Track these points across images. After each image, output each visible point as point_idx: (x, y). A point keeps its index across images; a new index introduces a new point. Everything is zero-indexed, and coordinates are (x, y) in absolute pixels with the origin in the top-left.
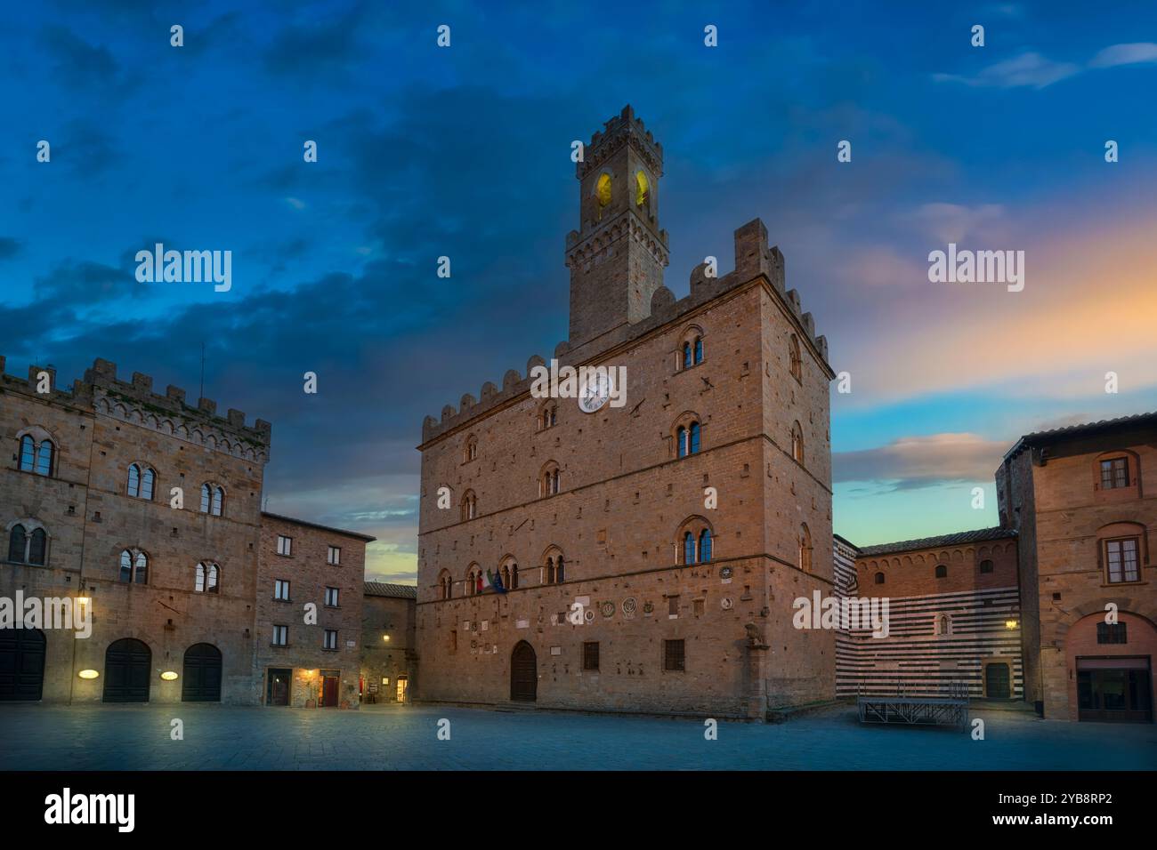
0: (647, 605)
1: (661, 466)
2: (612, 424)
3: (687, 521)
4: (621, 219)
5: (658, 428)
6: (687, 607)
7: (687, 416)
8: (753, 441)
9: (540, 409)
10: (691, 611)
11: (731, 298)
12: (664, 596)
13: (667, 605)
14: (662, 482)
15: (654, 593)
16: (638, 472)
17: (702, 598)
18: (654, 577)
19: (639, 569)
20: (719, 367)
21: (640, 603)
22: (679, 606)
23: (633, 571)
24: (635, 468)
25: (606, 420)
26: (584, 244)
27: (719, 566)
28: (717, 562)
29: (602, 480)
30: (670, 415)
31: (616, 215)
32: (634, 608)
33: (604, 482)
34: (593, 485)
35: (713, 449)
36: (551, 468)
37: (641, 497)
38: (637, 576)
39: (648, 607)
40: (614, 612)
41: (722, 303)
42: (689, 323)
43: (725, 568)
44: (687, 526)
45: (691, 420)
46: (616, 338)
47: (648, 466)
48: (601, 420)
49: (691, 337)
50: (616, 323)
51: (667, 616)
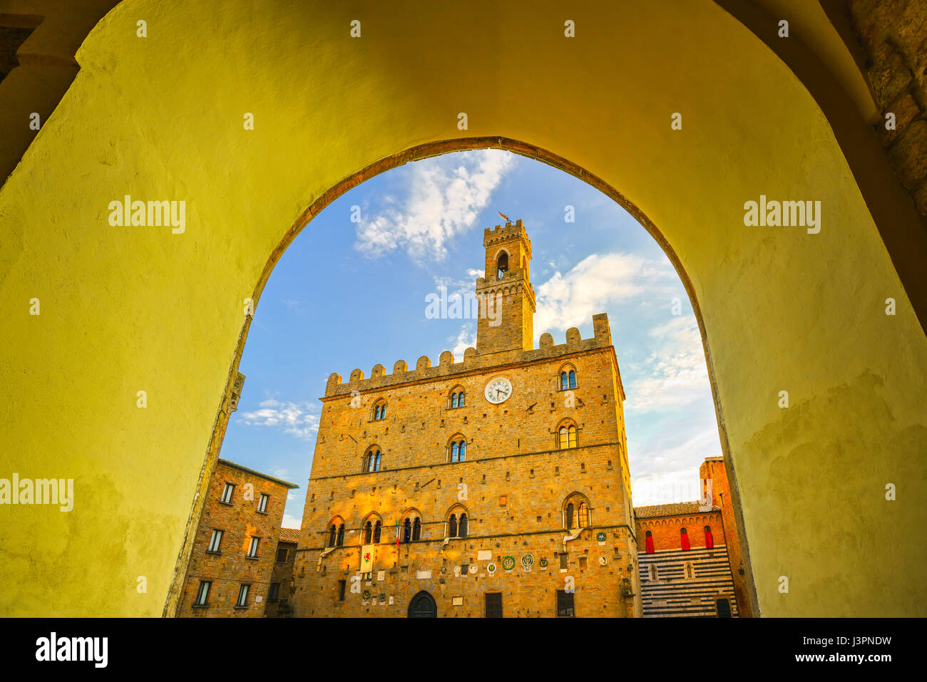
0: (542, 560)
1: (550, 452)
2: (512, 415)
3: (570, 496)
4: (518, 283)
5: (547, 425)
6: (574, 563)
7: (567, 421)
8: (613, 446)
9: (450, 392)
10: (577, 565)
11: (593, 354)
12: (556, 553)
13: (558, 560)
14: (551, 464)
15: (547, 551)
16: (533, 454)
17: (585, 556)
18: (548, 537)
19: (534, 530)
20: (588, 393)
21: (536, 559)
22: (569, 562)
23: (531, 531)
24: (530, 450)
25: (506, 412)
26: (490, 289)
27: (596, 532)
28: (595, 528)
29: (503, 456)
30: (555, 418)
31: (514, 279)
32: (531, 562)
33: (505, 458)
34: (496, 458)
35: (587, 447)
36: (457, 439)
37: (535, 473)
38: (533, 536)
39: (543, 562)
40: (514, 566)
41: (588, 355)
42: (566, 360)
43: (601, 534)
44: (570, 499)
45: (570, 424)
46: (514, 357)
47: (540, 451)
48: (503, 410)
49: (567, 369)
50: (514, 346)
51: (558, 570)
